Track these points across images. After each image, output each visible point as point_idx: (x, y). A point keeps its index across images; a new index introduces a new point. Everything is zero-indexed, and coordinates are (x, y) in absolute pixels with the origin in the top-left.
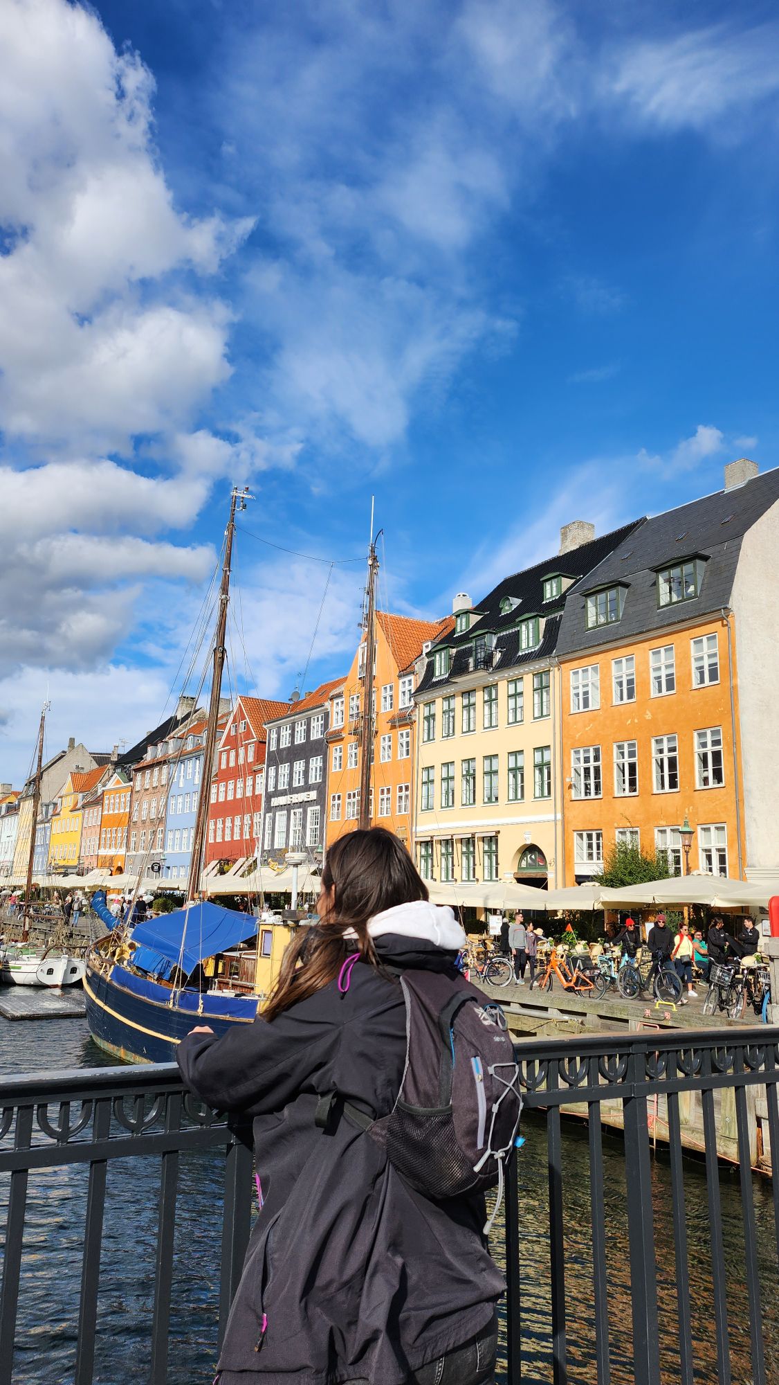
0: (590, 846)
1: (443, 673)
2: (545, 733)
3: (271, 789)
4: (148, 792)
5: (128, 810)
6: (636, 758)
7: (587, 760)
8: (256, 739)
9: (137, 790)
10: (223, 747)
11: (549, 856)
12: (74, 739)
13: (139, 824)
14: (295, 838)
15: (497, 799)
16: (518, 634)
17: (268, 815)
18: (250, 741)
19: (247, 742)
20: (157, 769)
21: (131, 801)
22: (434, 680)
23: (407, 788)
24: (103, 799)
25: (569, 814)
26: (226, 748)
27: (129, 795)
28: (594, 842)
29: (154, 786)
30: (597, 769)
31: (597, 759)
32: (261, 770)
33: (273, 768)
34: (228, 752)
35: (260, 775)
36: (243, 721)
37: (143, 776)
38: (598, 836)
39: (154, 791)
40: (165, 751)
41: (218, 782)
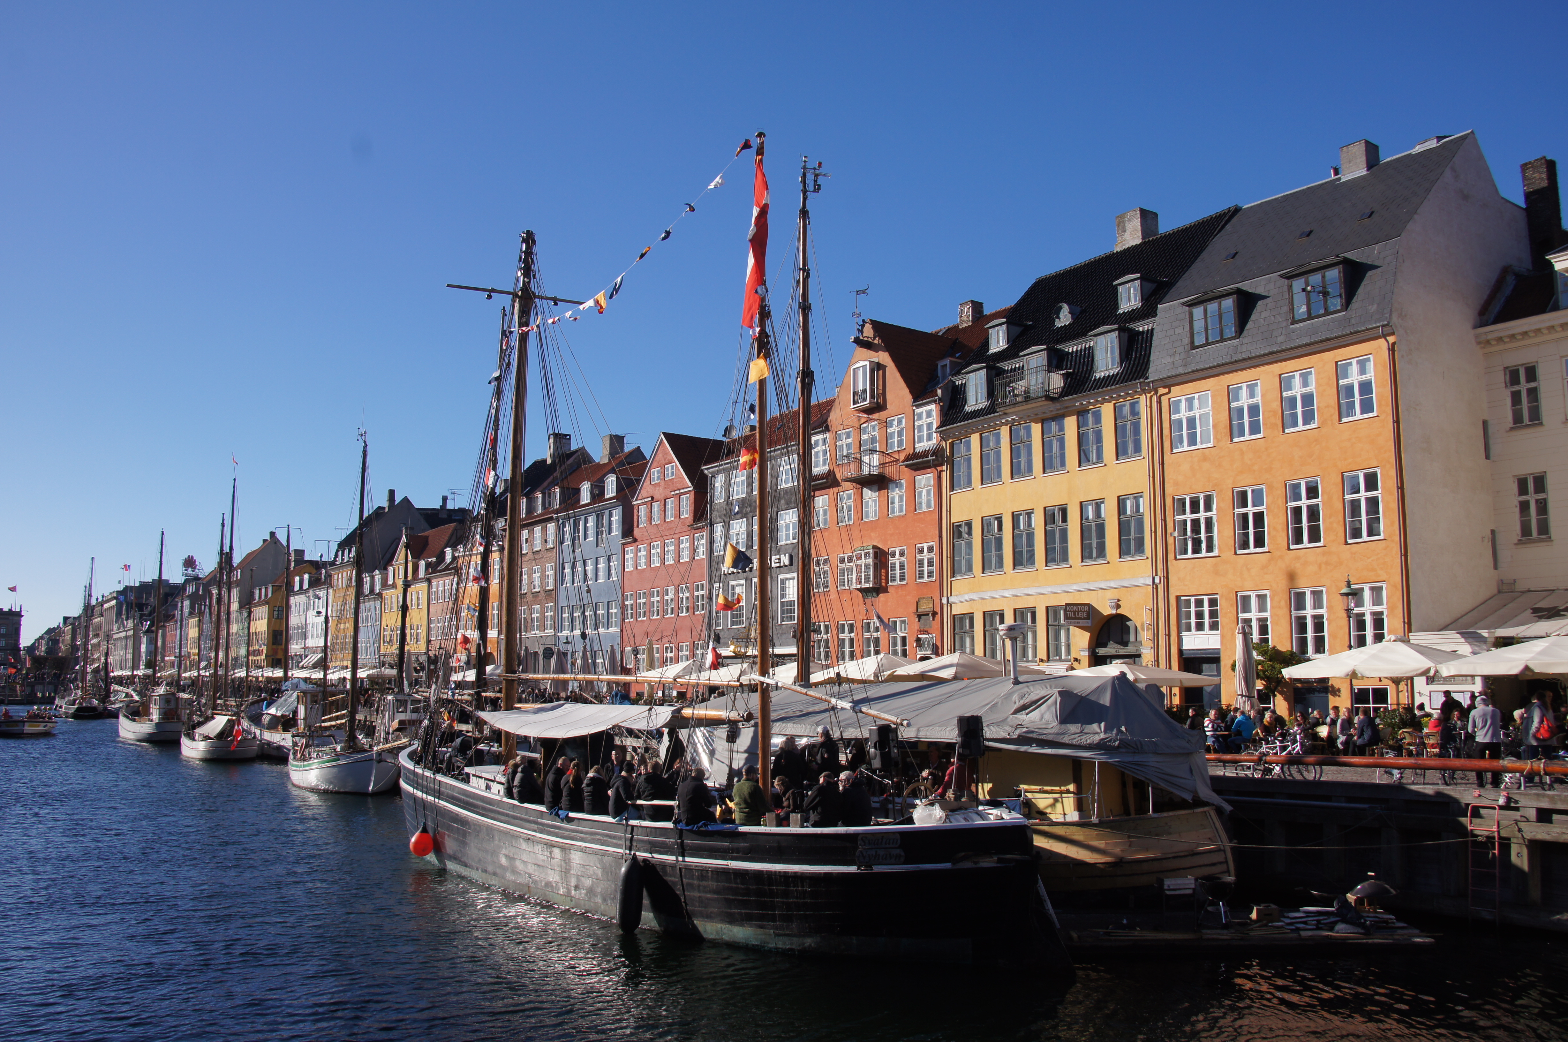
0: (1199, 615)
1: (979, 401)
3: (718, 552)
5: (497, 581)
6: (1264, 507)
7: (1195, 508)
8: (691, 488)
10: (641, 498)
12: (394, 491)
15: (1066, 559)
16: (1089, 350)
17: (715, 586)
18: (682, 491)
19: (677, 492)
20: (538, 529)
21: (502, 570)
22: (968, 409)
23: (930, 549)
24: (457, 569)
25: (1172, 577)
26: (645, 501)
27: (498, 563)
28: (1206, 609)
29: (535, 549)
30: (1209, 522)
31: (1208, 508)
32: (702, 529)
35: (700, 534)
36: (669, 465)
38: (1213, 603)
39: (536, 557)
40: (548, 505)
41: (635, 543)
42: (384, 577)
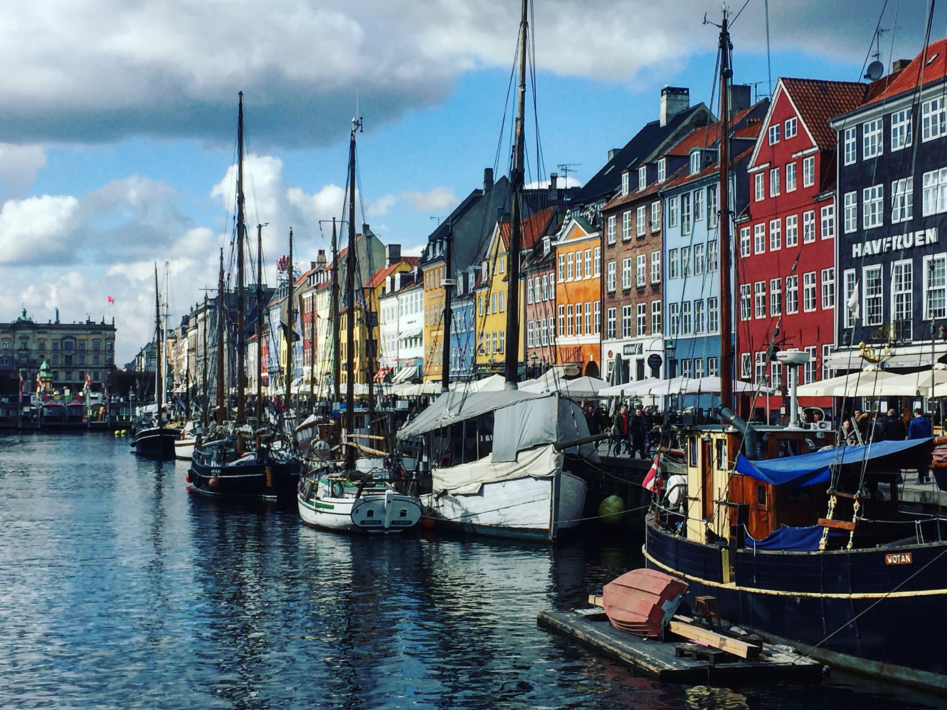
3: (851, 229)
4: (630, 246)
5: (598, 275)
8: (817, 149)
9: (610, 243)
10: (757, 164)
12: (491, 170)
13: (619, 296)
14: (899, 308)
17: (846, 272)
18: (805, 152)
19: (800, 154)
20: (641, 209)
21: (602, 261)
24: (554, 262)
26: (761, 167)
27: (599, 252)
29: (639, 235)
32: (829, 201)
33: (851, 194)
34: (767, 173)
35: (827, 207)
36: (791, 120)
37: (619, 219)
39: (641, 243)
40: (652, 177)
41: (752, 221)
42: (478, 273)
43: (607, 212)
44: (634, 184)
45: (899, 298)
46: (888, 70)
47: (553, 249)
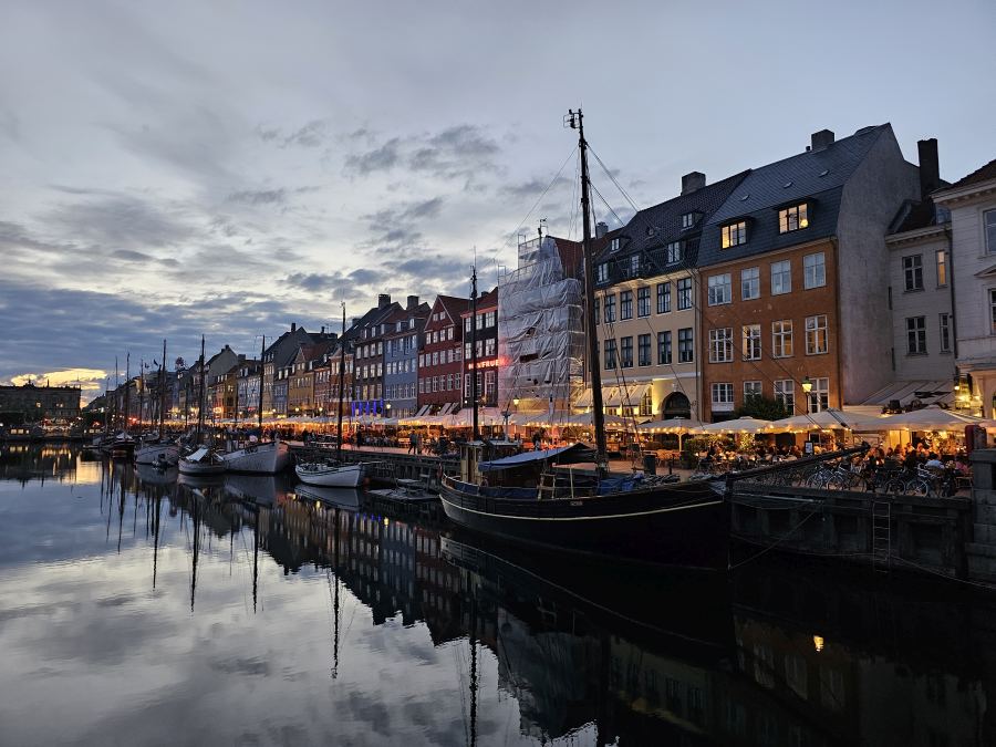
0: (723, 393)
2: (688, 319)
3: (468, 357)
4: (367, 360)
5: (352, 372)
6: (759, 335)
7: (721, 336)
8: (454, 325)
9: (358, 359)
10: (427, 329)
11: (692, 398)
12: (294, 324)
13: (362, 381)
15: (650, 364)
16: (666, 252)
17: (466, 375)
18: (449, 326)
20: (373, 345)
21: (354, 366)
22: (598, 284)
24: (330, 365)
25: (708, 373)
26: (429, 330)
27: (352, 362)
28: (727, 390)
29: (372, 356)
30: (728, 344)
31: (728, 336)
32: (459, 346)
33: (469, 343)
34: (432, 333)
36: (443, 312)
37: (362, 348)
38: (730, 387)
39: (373, 359)
40: (378, 332)
41: (425, 353)
42: (290, 370)
43: (356, 346)
44: (369, 334)
45: (488, 386)
46: (479, 296)
47: (328, 360)
